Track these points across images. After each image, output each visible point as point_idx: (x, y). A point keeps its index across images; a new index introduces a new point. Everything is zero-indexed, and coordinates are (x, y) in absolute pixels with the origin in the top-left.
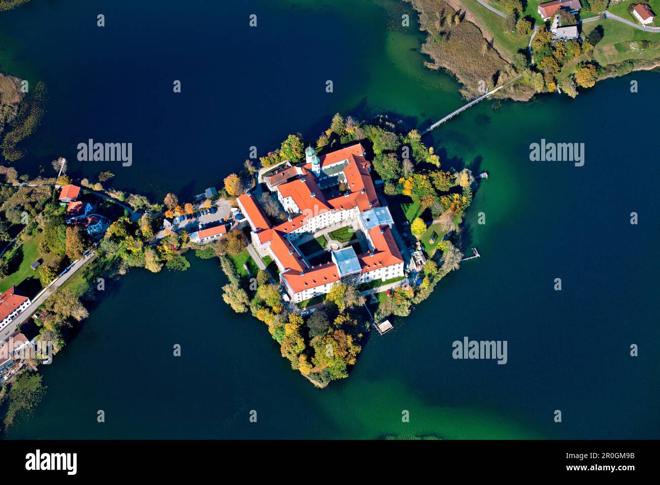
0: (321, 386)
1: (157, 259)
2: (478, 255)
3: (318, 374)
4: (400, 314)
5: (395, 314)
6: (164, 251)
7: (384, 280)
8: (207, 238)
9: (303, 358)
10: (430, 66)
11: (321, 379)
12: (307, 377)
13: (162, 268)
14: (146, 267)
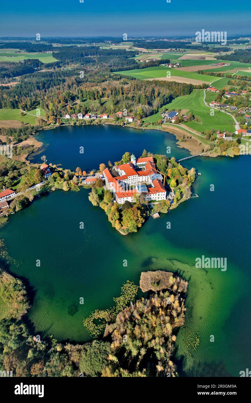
0: (124, 234)
1: (67, 186)
2: (197, 196)
3: (123, 229)
4: (163, 212)
5: (161, 212)
6: (71, 184)
7: (157, 200)
8: (89, 183)
9: (117, 221)
10: (179, 147)
11: (124, 231)
12: (118, 230)
13: (69, 190)
14: (63, 189)
